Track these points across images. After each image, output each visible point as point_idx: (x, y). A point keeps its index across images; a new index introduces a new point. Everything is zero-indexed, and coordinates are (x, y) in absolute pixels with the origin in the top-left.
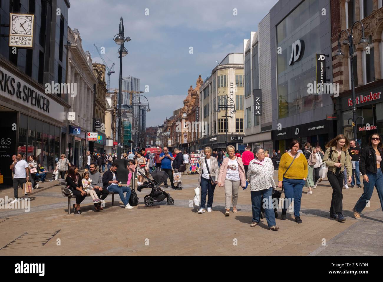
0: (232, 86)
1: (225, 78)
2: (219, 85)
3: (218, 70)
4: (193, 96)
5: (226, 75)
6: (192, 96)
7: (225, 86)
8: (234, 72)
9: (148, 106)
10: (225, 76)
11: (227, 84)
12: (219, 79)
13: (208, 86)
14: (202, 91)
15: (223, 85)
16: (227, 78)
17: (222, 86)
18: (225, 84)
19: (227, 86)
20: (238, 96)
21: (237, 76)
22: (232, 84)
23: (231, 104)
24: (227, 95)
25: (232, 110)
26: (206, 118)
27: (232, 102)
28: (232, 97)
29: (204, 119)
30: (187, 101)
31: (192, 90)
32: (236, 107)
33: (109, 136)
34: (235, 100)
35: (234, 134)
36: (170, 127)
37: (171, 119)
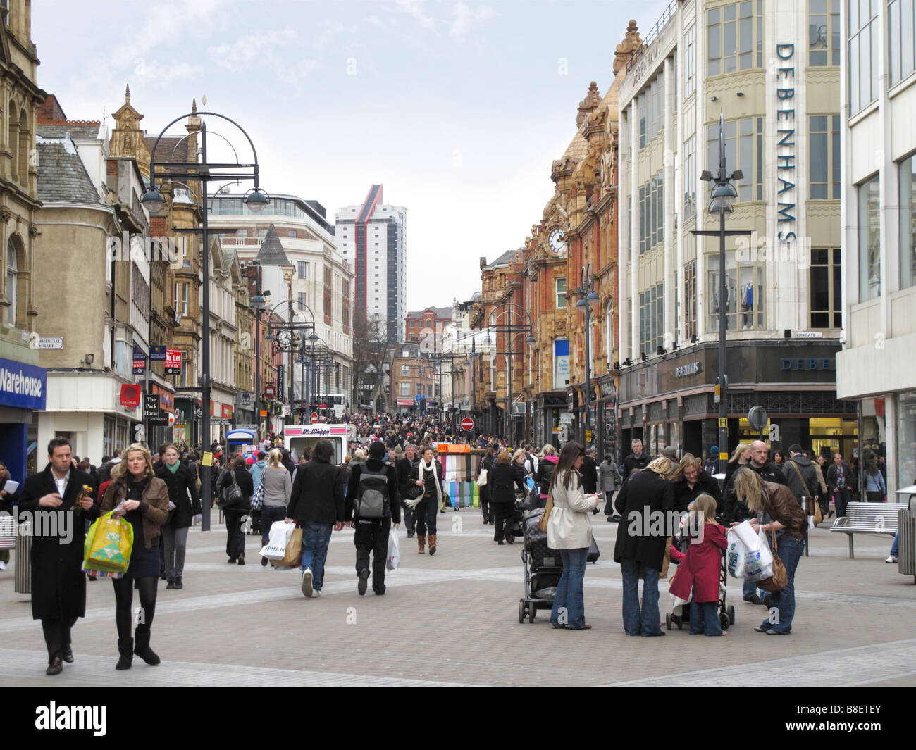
0: (786, 65)
2: (714, 59)
4: (593, 134)
5: (754, 4)
6: (588, 135)
7: (746, 65)
10: (746, 5)
11: (759, 56)
12: (713, 26)
13: (660, 73)
14: (629, 105)
15: (738, 58)
16: (760, 20)
17: (730, 68)
18: (746, 54)
19: (759, 64)
20: (825, 118)
22: (786, 53)
23: (784, 164)
24: (758, 115)
25: (787, 199)
26: (651, 255)
27: (786, 152)
28: (786, 125)
29: (642, 257)
30: (568, 169)
31: (595, 105)
32: (809, 183)
33: (87, 356)
34: (802, 140)
35: (801, 337)
36: (495, 304)
37: (496, 266)
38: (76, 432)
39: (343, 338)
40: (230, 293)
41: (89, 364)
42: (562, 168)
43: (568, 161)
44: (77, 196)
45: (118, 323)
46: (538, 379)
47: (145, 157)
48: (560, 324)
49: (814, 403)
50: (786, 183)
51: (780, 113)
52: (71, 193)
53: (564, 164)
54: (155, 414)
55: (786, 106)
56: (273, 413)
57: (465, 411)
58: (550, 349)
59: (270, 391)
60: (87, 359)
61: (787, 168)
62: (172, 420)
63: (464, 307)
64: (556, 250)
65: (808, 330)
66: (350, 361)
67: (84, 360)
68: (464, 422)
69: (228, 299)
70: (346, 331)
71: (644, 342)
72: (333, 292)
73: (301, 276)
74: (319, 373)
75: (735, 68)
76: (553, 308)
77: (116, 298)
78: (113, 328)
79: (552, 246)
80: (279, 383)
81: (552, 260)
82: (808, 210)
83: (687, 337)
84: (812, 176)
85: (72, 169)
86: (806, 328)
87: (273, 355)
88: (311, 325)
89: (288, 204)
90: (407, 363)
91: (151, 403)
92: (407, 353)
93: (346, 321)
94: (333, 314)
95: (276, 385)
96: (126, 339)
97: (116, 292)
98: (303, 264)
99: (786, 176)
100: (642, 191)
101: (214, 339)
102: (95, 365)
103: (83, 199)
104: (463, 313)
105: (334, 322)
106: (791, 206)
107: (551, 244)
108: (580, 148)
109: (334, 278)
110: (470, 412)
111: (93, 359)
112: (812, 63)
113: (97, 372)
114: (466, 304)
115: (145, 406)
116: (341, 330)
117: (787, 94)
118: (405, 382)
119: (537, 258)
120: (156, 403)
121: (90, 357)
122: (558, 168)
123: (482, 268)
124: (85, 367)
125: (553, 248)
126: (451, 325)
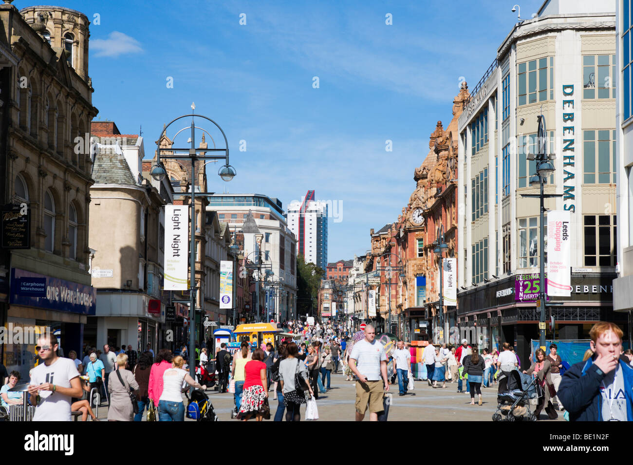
0: (569, 98)
1: (543, 68)
2: (522, 95)
3: (518, 42)
4: (441, 151)
5: (548, 59)
6: (437, 151)
7: (543, 98)
8: (579, 43)
9: (226, 157)
10: (543, 61)
11: (552, 92)
12: (522, 74)
13: (485, 108)
14: (465, 130)
15: (538, 94)
16: (552, 70)
17: (533, 100)
18: (543, 91)
19: (552, 97)
20: (594, 132)
21: (588, 59)
22: (568, 90)
23: (567, 161)
24: (551, 130)
25: (570, 183)
26: (479, 222)
27: (569, 153)
28: (569, 136)
29: (474, 223)
30: (425, 173)
31: (440, 135)
32: (584, 173)
33: (128, 281)
34: (579, 146)
35: (578, 272)
36: (379, 256)
37: (381, 233)
38: (120, 330)
39: (291, 277)
40: (224, 248)
41: (129, 286)
42: (421, 172)
43: (424, 169)
44: (122, 180)
45: (149, 262)
46: (406, 300)
47: (174, 166)
48: (419, 266)
49: (587, 314)
50: (569, 173)
51: (565, 129)
52: (118, 179)
53: (422, 170)
54: (173, 319)
55: (569, 124)
56: (250, 319)
57: (361, 320)
58: (413, 282)
59: (247, 307)
60: (127, 284)
61: (569, 164)
62: (186, 323)
63: (361, 259)
64: (417, 222)
65: (583, 267)
66: (295, 291)
67: (126, 284)
68: (361, 325)
69: (223, 252)
70: (293, 273)
71: (475, 276)
72: (285, 250)
73: (267, 241)
74: (277, 297)
75: (536, 100)
76: (415, 257)
77: (148, 246)
78: (146, 264)
79: (415, 219)
80: (253, 302)
81: (414, 228)
82: (583, 190)
83: (504, 272)
84: (586, 169)
85: (120, 164)
86: (581, 266)
87: (250, 286)
88: (270, 266)
89: (260, 200)
90: (328, 292)
91: (171, 312)
92: (328, 286)
93: (292, 268)
94: (285, 263)
95: (251, 303)
96: (154, 272)
97: (148, 243)
98: (268, 235)
99: (569, 169)
100: (473, 182)
101: (214, 275)
102: (133, 287)
103: (126, 182)
104: (360, 262)
105: (285, 267)
106: (572, 189)
107: (414, 218)
108: (432, 161)
109: (286, 242)
110: (365, 320)
111: (131, 284)
112: (585, 97)
113: (133, 291)
114: (362, 257)
115: (167, 314)
116: (290, 273)
117: (569, 117)
118: (326, 303)
119: (405, 227)
120: (174, 312)
121: (130, 282)
122: (418, 173)
123: (371, 235)
124: (127, 288)
125: (415, 221)
126: (353, 269)
